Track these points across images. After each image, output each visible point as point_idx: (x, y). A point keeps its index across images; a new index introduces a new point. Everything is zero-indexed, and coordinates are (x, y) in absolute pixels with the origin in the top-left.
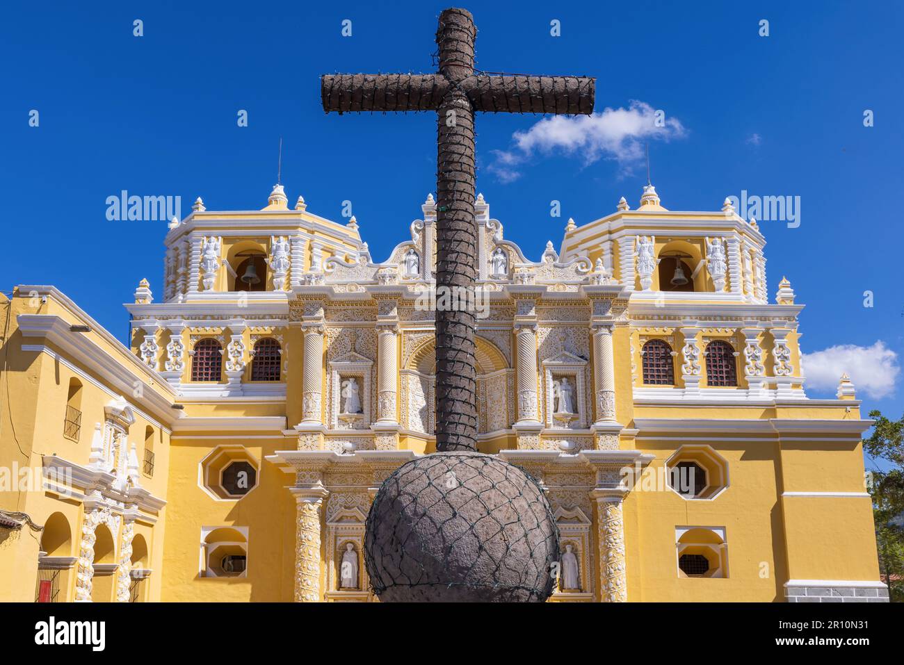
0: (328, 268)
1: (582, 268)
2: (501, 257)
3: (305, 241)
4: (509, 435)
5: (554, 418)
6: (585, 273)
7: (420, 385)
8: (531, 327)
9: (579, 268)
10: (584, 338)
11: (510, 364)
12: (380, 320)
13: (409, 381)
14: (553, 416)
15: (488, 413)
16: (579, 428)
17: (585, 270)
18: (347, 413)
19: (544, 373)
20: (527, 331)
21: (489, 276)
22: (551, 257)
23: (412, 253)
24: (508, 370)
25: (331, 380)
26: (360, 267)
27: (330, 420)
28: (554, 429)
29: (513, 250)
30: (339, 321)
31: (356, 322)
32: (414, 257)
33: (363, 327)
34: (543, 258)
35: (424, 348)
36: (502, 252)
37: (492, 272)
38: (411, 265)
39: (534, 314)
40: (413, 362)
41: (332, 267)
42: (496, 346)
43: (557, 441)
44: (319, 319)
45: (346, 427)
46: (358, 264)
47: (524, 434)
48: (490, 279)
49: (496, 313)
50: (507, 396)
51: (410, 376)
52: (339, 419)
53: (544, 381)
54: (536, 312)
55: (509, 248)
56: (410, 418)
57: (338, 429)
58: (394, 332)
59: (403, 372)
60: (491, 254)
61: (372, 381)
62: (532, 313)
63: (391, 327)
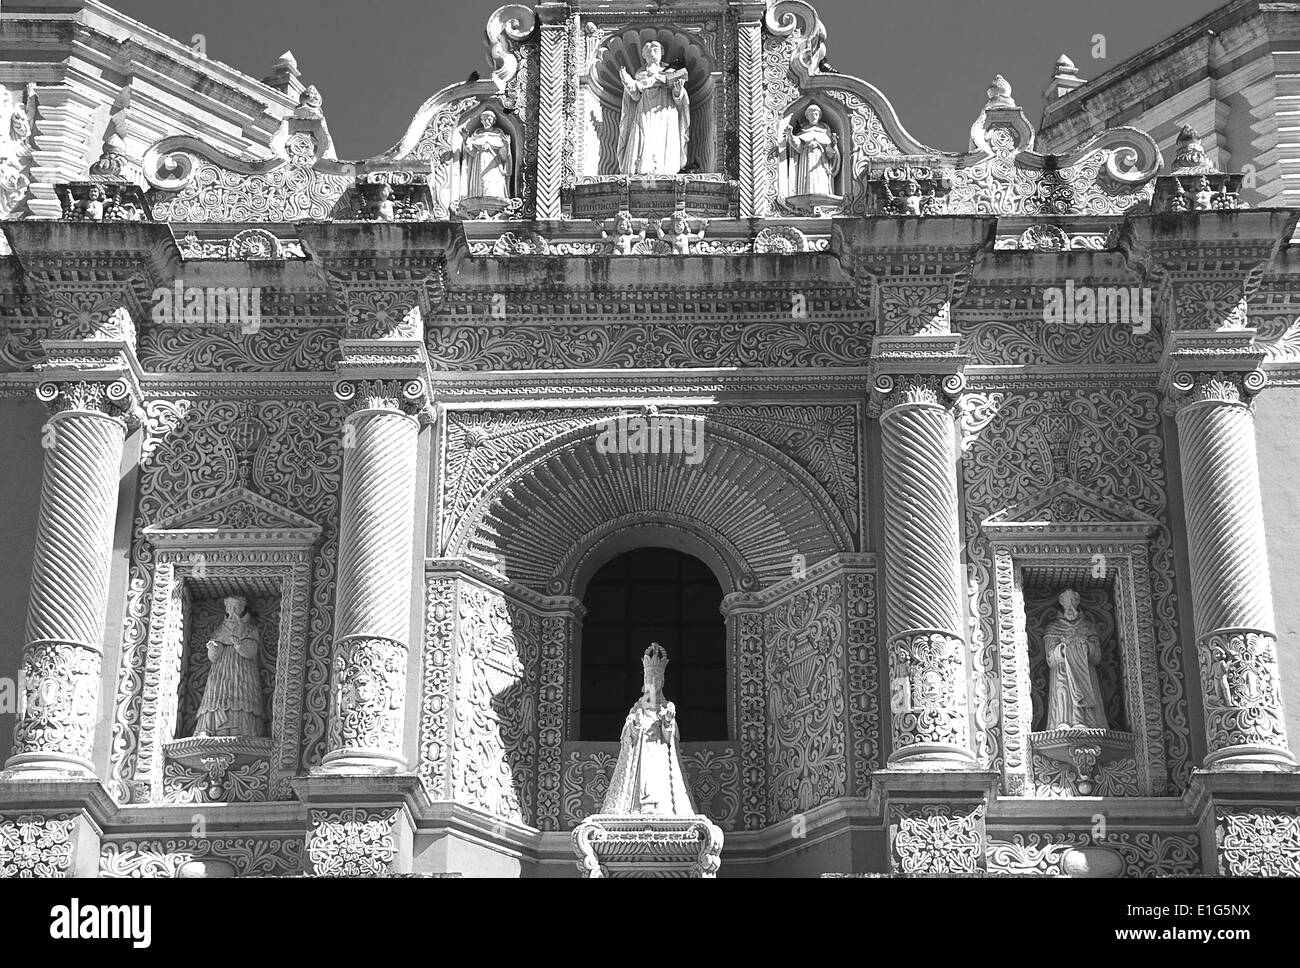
0: (163, 173)
1: (1125, 168)
2: (817, 135)
3: (93, 105)
4: (853, 821)
5: (1034, 750)
6: (1136, 186)
7: (505, 629)
8: (935, 380)
9: (1113, 168)
10: (1142, 432)
11: (856, 537)
12: (352, 360)
13: (464, 608)
14: (1032, 743)
15: (774, 742)
16: (1134, 791)
17: (1133, 176)
18: (203, 736)
19: (991, 572)
20: (921, 396)
21: (777, 206)
22: (1004, 131)
23: (488, 125)
24: (847, 556)
25: (146, 601)
26: (288, 175)
27: (129, 765)
28: (1034, 793)
29: (863, 109)
30: (195, 370)
31: (261, 377)
32: (493, 139)
33: (287, 394)
34: (978, 133)
35: (526, 478)
36: (825, 121)
37: (786, 188)
38: (483, 166)
39: (946, 332)
40: (480, 532)
41: (178, 172)
42: (804, 464)
43: (1048, 848)
44: (111, 352)
45: (196, 791)
46: (280, 161)
47: (917, 812)
48: (778, 217)
49: (802, 342)
50: (845, 665)
51: (467, 588)
52: (168, 761)
53: (989, 600)
54: (954, 323)
55: (850, 100)
56: (463, 757)
57: (165, 802)
58: (409, 407)
59: (439, 571)
60: (786, 122)
61: (312, 605)
62: (940, 327)
63: (395, 385)
